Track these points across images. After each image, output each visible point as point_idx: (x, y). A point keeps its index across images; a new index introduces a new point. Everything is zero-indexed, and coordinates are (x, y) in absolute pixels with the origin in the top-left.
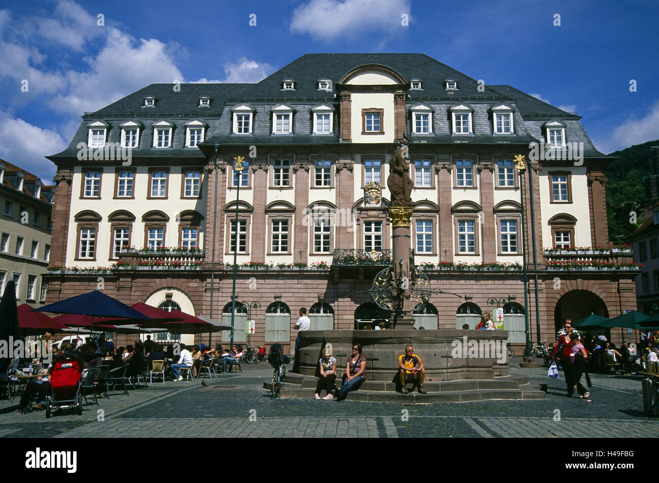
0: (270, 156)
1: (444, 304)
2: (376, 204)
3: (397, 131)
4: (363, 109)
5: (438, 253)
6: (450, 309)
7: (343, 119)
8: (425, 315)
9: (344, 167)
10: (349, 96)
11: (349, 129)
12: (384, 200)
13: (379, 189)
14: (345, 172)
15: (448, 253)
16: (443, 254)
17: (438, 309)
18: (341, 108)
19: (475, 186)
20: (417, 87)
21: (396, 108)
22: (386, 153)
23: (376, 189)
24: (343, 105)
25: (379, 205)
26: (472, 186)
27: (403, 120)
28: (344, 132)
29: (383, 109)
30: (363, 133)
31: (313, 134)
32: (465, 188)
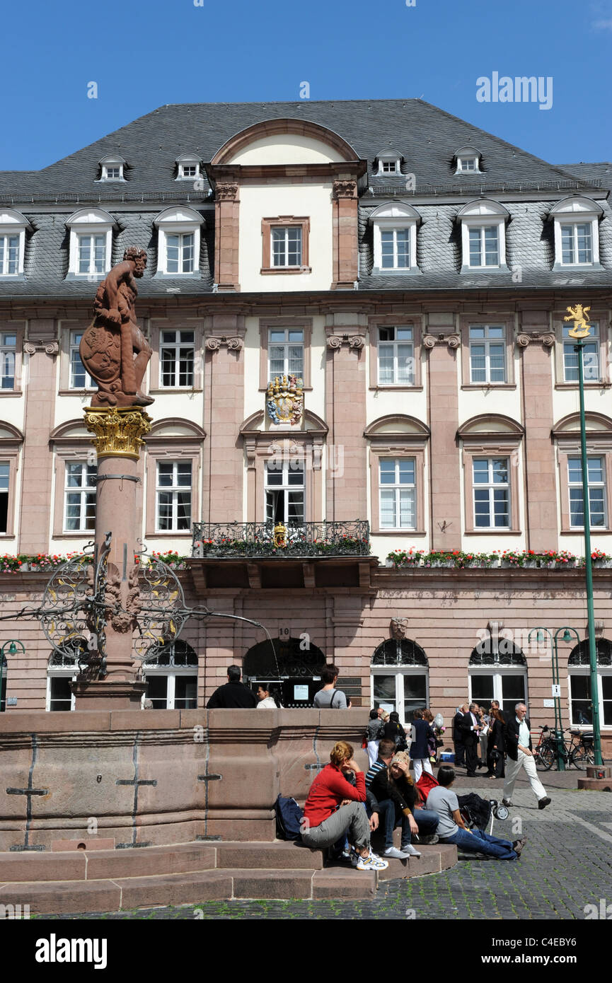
0: (63, 324)
1: (440, 643)
2: (292, 424)
3: (338, 265)
4: (265, 219)
5: (427, 529)
6: (455, 653)
7: (221, 242)
8: (399, 666)
9: (221, 346)
10: (234, 190)
11: (234, 263)
12: (309, 415)
13: (299, 392)
14: (222, 356)
15: (448, 530)
16: (437, 531)
17: (428, 653)
18: (217, 216)
19: (510, 382)
20: (393, 170)
21: (337, 216)
22: (313, 313)
23: (290, 392)
24: (223, 210)
25: (297, 427)
26: (502, 383)
27: (352, 241)
28: (223, 268)
29: (307, 218)
30: (265, 271)
31: (156, 277)
32: (489, 387)
